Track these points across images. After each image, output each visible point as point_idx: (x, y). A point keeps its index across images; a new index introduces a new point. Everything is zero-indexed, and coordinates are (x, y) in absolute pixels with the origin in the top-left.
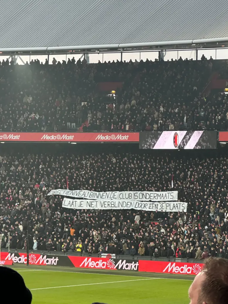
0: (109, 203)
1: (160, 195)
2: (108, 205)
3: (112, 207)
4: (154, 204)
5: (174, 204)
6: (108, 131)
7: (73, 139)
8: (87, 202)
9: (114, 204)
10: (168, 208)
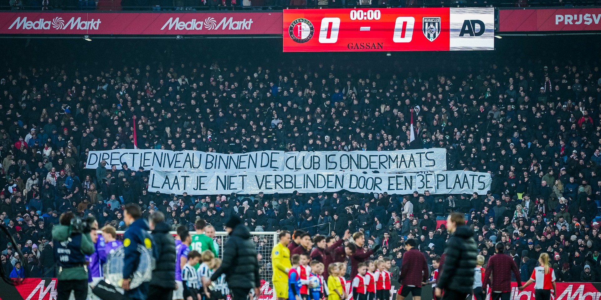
0: (279, 179)
1: (397, 157)
2: (276, 183)
3: (285, 188)
4: (402, 176)
5: (457, 176)
6: (194, 10)
7: (97, 28)
8: (218, 177)
9: (293, 181)
10: (443, 185)
